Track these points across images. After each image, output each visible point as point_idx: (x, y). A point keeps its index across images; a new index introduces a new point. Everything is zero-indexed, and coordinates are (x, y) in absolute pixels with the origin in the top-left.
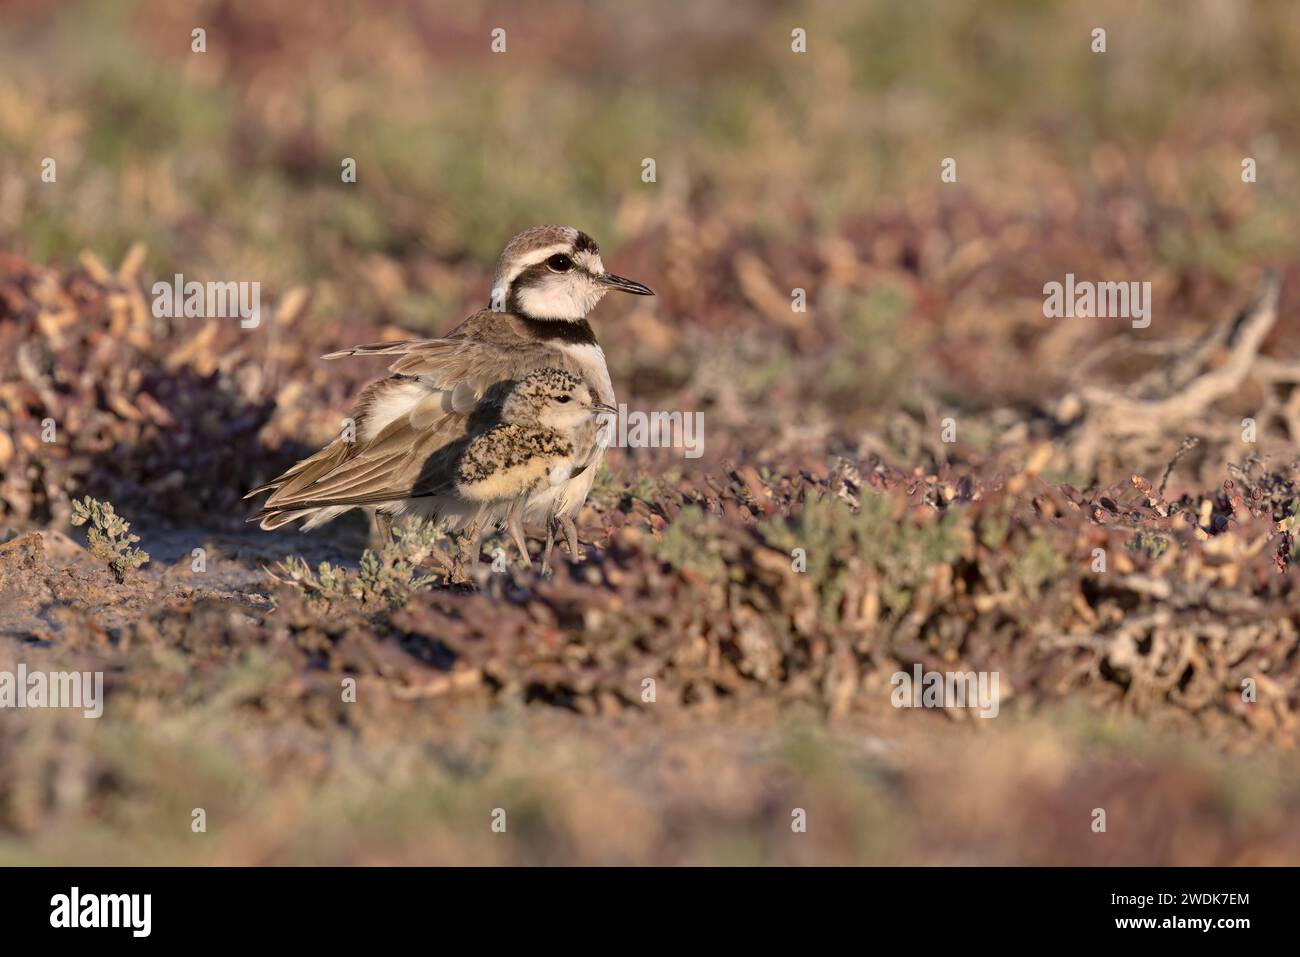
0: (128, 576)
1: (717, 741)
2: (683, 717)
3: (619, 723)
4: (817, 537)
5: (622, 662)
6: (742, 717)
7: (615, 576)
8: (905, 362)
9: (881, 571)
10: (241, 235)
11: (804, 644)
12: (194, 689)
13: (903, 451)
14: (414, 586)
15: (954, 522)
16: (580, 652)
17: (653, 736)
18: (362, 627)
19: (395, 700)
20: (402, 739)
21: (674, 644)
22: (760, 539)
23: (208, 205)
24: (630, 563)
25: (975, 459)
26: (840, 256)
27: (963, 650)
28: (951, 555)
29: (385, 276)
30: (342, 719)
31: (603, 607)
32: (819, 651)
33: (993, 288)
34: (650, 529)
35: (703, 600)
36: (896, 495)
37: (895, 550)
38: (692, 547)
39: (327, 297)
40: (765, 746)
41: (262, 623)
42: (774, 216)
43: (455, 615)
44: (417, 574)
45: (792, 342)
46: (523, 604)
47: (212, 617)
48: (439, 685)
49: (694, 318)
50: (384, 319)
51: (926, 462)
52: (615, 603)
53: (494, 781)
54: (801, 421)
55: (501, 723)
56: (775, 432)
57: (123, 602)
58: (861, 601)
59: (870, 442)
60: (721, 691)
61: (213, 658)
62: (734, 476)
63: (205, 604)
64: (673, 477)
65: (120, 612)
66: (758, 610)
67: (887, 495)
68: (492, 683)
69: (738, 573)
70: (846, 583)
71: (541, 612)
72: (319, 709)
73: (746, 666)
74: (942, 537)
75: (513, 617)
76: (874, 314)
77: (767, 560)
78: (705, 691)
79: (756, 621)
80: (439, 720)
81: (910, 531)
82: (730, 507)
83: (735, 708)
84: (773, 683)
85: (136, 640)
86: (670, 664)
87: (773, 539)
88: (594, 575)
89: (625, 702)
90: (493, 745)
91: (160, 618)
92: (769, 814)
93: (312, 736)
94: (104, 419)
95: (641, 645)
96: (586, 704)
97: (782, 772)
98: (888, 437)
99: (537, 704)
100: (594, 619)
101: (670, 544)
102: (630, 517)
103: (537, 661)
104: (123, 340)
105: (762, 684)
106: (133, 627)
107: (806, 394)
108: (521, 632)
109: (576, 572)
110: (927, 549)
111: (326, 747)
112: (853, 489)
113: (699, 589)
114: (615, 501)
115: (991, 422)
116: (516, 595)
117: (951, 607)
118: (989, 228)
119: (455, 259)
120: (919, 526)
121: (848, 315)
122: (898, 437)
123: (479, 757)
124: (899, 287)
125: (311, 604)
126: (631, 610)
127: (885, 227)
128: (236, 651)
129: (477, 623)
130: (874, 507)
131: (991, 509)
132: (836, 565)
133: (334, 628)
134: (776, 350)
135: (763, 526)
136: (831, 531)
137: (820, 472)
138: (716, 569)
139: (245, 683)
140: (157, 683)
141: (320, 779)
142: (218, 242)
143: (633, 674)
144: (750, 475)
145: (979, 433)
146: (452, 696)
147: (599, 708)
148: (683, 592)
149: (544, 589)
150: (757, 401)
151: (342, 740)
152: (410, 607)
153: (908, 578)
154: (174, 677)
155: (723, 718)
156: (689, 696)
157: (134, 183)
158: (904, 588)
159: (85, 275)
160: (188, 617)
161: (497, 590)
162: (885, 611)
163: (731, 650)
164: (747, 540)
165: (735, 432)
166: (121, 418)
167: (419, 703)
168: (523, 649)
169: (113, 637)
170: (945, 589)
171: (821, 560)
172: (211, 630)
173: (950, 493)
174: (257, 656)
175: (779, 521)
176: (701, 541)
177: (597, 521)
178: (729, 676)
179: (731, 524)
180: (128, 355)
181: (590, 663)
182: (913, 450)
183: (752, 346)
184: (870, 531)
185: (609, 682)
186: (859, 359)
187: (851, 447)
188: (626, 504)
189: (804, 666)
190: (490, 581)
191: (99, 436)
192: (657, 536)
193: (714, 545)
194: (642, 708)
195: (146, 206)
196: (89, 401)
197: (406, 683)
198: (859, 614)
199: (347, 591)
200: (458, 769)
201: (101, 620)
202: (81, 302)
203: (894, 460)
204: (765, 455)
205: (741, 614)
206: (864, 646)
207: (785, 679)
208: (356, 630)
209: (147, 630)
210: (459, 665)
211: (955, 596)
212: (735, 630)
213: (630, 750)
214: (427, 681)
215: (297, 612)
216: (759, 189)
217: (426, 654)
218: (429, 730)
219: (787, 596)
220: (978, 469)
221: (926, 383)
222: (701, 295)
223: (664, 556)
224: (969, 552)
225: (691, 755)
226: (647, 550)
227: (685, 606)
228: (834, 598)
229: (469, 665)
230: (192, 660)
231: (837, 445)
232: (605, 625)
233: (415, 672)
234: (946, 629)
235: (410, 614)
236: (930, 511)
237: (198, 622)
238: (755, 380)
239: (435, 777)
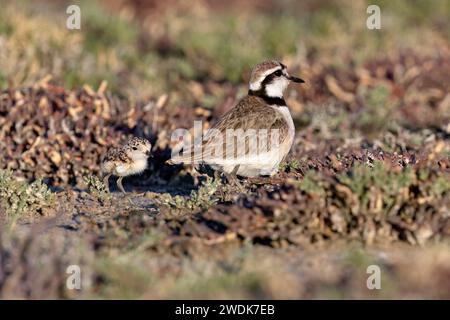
0: (105, 204)
1: (325, 256)
2: (311, 248)
3: (288, 251)
4: (358, 179)
5: (288, 228)
6: (333, 247)
7: (285, 196)
8: (389, 114)
9: (383, 191)
10: (143, 76)
11: (355, 219)
12: (130, 244)
13: (390, 146)
14: (211, 203)
15: (409, 172)
16: (272, 225)
17: (301, 255)
18: (192, 219)
19: (205, 245)
20: (208, 259)
21: (307, 220)
22: (337, 181)
23: (130, 65)
24: (290, 191)
25: (416, 148)
26: (364, 75)
27: (414, 219)
28: (408, 184)
29: (196, 89)
30: (186, 253)
31: (281, 208)
32: (361, 221)
33: (421, 84)
34: (297, 178)
35: (317, 204)
36: (387, 163)
37: (387, 183)
38: (312, 184)
39: (175, 97)
40: (342, 257)
41: (155, 219)
42: (339, 61)
43: (226, 213)
44: (211, 198)
45: (348, 108)
46: (251, 208)
47: (136, 217)
48: (221, 239)
49: (311, 100)
50: (197, 105)
51: (398, 150)
52: (285, 206)
53: (242, 274)
54: (352, 137)
55: (244, 252)
56: (342, 141)
57: (103, 213)
58: (376, 202)
59: (377, 143)
60: (325, 237)
61: (138, 233)
62: (327, 158)
63: (134, 213)
64: (304, 159)
65: (102, 217)
66: (338, 207)
67: (384, 163)
68: (241, 238)
69: (330, 193)
70: (370, 196)
71: (258, 211)
72: (177, 250)
73: (334, 227)
74: (404, 177)
75: (247, 213)
76: (377, 96)
77: (341, 189)
78: (319, 237)
79: (337, 210)
80: (221, 252)
81: (393, 176)
82: (326, 169)
83: (330, 244)
84: (344, 234)
85: (109, 227)
86: (306, 228)
87: (342, 180)
88: (277, 196)
89: (290, 243)
90: (242, 260)
91: (117, 218)
92: (343, 282)
93: (175, 259)
94: (95, 146)
95: (295, 221)
96: (275, 244)
97: (348, 266)
98: (384, 141)
99: (257, 245)
100: (277, 213)
101: (304, 184)
102: (289, 174)
103: (256, 228)
104: (100, 116)
105: (340, 234)
106: (107, 222)
107: (353, 127)
108: (251, 218)
109: (270, 195)
110: (400, 181)
111: (180, 264)
112: (371, 161)
113: (316, 200)
114: (284, 169)
115: (422, 134)
116: (249, 205)
117: (409, 203)
118: (418, 63)
119: (222, 82)
120: (396, 174)
121: (368, 97)
122: (388, 141)
123: (237, 264)
124: (386, 85)
125: (173, 211)
126: (291, 209)
127: (380, 64)
128: (145, 229)
129: (235, 216)
130: (379, 167)
131: (422, 166)
132: (366, 190)
133: (182, 219)
134: (342, 111)
135: (338, 176)
136: (364, 177)
137: (359, 155)
138: (321, 192)
139: (149, 241)
140: (117, 242)
141: (178, 276)
142: (134, 79)
143: (293, 232)
144: (333, 157)
145: (417, 139)
146: (226, 243)
147: (280, 245)
148: (309, 201)
149: (259, 202)
150: (335, 130)
151: (186, 261)
152: (210, 211)
153: (393, 193)
154: (123, 240)
155: (327, 248)
156: (313, 240)
157: (102, 59)
158: (392, 197)
159: (85, 93)
160: (128, 218)
161: (241, 203)
162: (385, 205)
163: (328, 222)
164: (333, 181)
165: (327, 141)
166: (100, 145)
167: (214, 246)
168: (251, 225)
169: (100, 226)
170: (407, 196)
171: (360, 188)
172: (136, 222)
173: (407, 161)
174: (153, 231)
175: (344, 174)
176: (316, 182)
177: (278, 177)
178: (328, 232)
179: (327, 175)
180: (102, 122)
181: (276, 229)
182: (393, 146)
183: (332, 110)
184: (378, 176)
185: (284, 236)
186: (372, 113)
187: (370, 145)
188: (288, 170)
189: (356, 227)
190: (238, 200)
191: (93, 152)
192: (300, 181)
193: (320, 184)
194: (296, 245)
195: (107, 67)
196: (89, 139)
197: (209, 239)
198: (375, 207)
199: (186, 206)
200: (229, 270)
201: (95, 220)
202: (84, 103)
203: (387, 150)
204: (339, 150)
205: (332, 209)
206: (377, 219)
207: (349, 232)
208: (190, 220)
209: (112, 223)
210: (228, 231)
211: (410, 199)
212: (329, 214)
213: (293, 260)
214: (216, 237)
215: (168, 214)
216: (333, 52)
217: (216, 228)
218: (218, 256)
219: (348, 201)
220: (417, 152)
221: (397, 121)
222: (313, 92)
223: (302, 188)
224: (415, 182)
225: (316, 262)
226: (296, 186)
227: (310, 206)
228: (365, 201)
229: (232, 231)
230: (130, 233)
231: (365, 145)
232: (282, 214)
233: (212, 235)
234: (408, 211)
235: (210, 214)
236: (400, 168)
237: (131, 219)
238: (334, 122)
239: (221, 273)
